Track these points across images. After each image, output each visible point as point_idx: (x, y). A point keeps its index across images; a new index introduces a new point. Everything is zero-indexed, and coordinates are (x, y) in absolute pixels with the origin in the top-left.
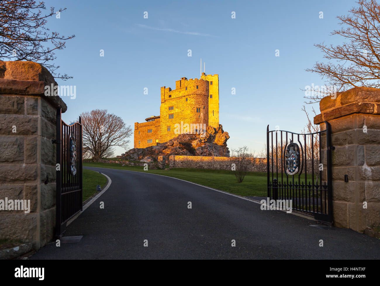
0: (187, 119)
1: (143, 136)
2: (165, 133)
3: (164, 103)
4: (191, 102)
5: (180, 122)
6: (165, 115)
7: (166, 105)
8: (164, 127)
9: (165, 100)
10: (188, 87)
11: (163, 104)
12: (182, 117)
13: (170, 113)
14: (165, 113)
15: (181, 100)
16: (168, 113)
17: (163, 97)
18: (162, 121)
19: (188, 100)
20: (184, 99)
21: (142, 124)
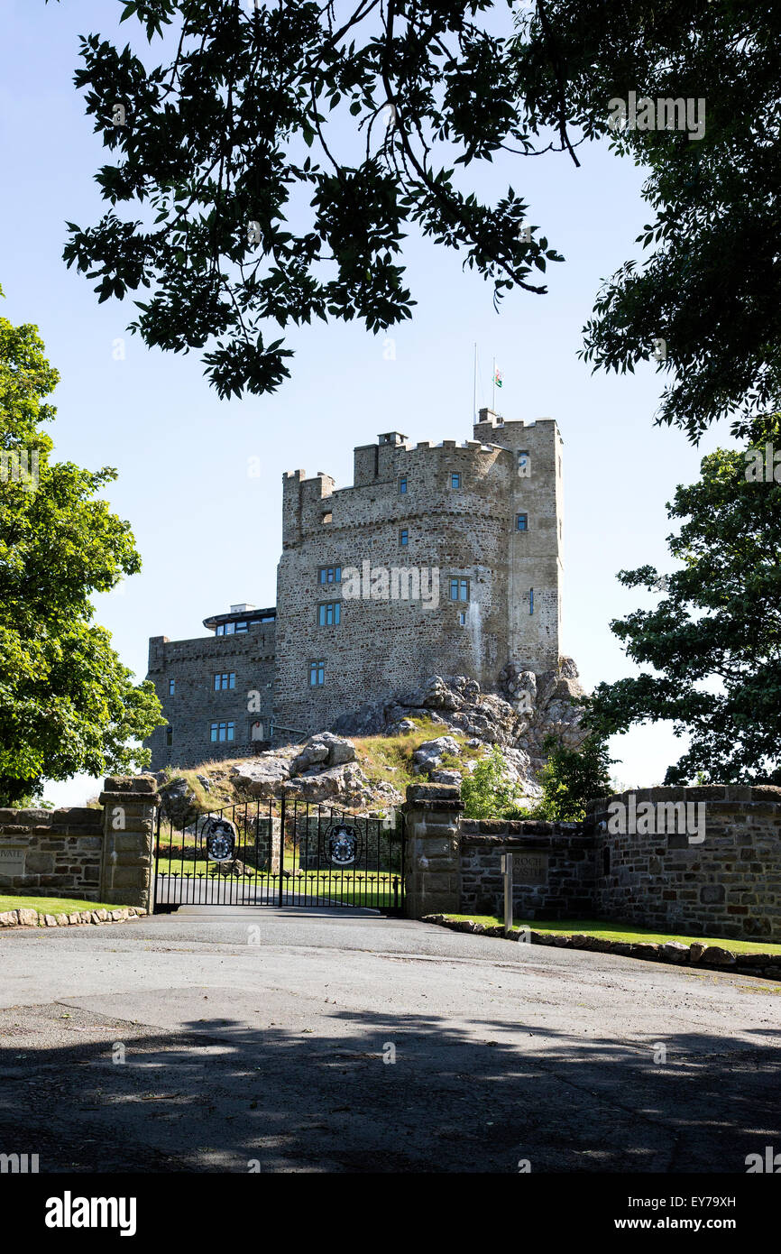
0: (401, 632)
1: (187, 706)
2: (295, 696)
3: (298, 549)
4: (425, 552)
5: (369, 641)
6: (302, 608)
7: (304, 561)
8: (292, 664)
9: (304, 533)
10: (409, 479)
11: (292, 552)
12: (381, 618)
13: (326, 597)
14: (299, 597)
15: (375, 537)
16: (316, 596)
17: (294, 521)
18: (283, 637)
19: (410, 541)
20: (391, 533)
21: (187, 643)
